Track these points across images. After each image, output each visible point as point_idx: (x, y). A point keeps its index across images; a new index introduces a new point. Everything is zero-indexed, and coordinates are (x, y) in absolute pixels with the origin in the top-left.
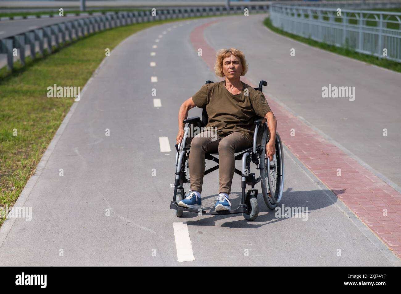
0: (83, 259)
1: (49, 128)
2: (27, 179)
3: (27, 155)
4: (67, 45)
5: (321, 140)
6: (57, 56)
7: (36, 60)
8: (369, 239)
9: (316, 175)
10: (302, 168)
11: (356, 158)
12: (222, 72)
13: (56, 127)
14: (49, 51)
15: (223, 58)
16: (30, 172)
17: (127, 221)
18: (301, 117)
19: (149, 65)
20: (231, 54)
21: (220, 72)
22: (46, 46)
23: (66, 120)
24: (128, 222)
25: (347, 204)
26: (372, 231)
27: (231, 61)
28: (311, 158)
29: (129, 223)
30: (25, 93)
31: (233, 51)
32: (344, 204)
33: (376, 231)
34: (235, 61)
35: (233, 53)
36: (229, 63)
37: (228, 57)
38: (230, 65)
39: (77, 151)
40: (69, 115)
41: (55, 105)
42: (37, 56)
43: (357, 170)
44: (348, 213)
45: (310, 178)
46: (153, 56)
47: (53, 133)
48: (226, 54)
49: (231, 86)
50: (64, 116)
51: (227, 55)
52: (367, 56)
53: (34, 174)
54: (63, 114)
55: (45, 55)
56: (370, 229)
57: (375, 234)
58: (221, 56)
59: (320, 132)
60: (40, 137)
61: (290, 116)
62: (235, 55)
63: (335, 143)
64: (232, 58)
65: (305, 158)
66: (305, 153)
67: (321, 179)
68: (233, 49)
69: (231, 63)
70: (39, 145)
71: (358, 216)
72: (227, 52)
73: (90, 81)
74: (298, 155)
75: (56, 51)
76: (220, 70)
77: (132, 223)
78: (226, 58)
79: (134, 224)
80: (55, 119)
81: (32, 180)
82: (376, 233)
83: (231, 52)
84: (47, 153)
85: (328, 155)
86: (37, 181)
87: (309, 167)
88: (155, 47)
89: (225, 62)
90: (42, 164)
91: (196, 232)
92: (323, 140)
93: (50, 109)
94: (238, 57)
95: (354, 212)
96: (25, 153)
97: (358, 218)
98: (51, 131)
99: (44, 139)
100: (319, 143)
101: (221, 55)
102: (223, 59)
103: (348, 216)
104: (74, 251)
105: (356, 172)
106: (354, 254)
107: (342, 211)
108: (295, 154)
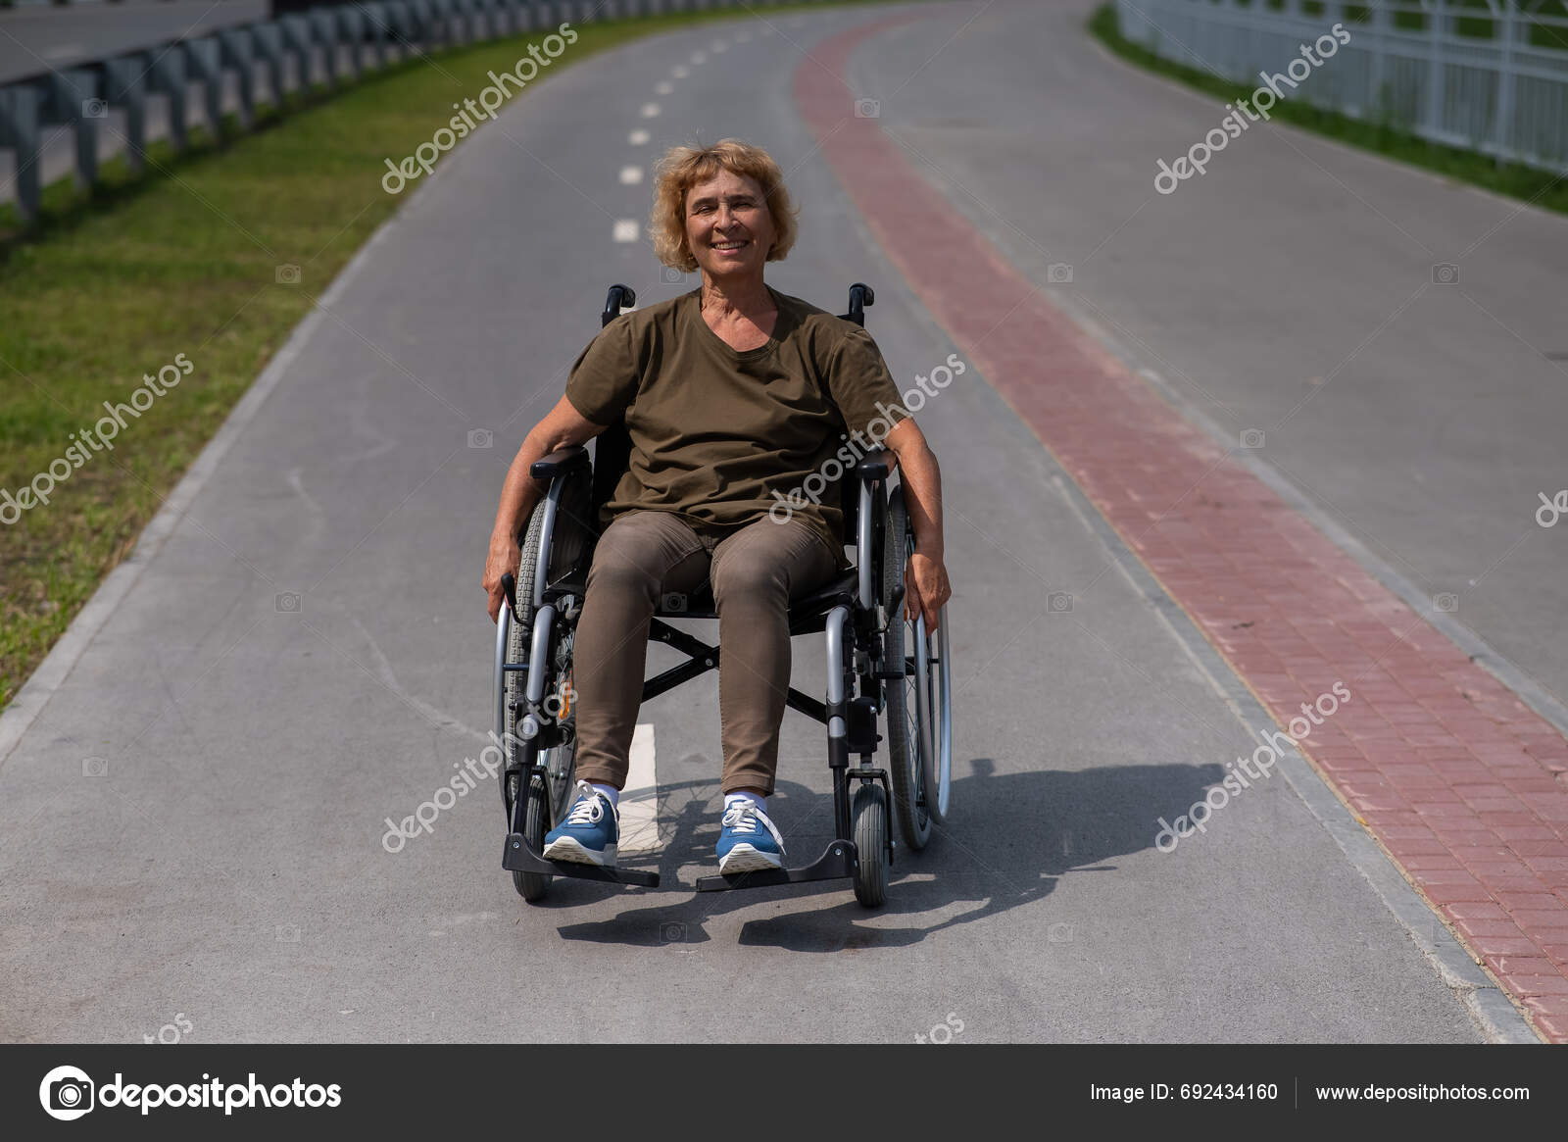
0: (264, 839)
1: (204, 399)
2: (100, 574)
3: (113, 494)
4: (314, 99)
5: (1203, 453)
6: (270, 140)
7: (189, 154)
8: (1295, 788)
9: (1160, 574)
10: (1114, 548)
11: (1321, 519)
12: (684, 248)
13: (232, 398)
14: (243, 121)
15: (684, 185)
16: (113, 549)
17: (439, 717)
18: (1151, 375)
19: (616, 176)
20: (717, 169)
21: (675, 249)
22: (230, 103)
23: (272, 374)
24: (446, 721)
25: (1246, 673)
26: (1312, 762)
27: (721, 199)
28: (1152, 516)
29: (448, 723)
30: (131, 273)
31: (726, 153)
32: (1236, 672)
33: (1325, 763)
34: (739, 197)
35: (727, 160)
36: (709, 206)
37: (707, 178)
38: (717, 213)
39: (295, 480)
40: (286, 356)
41: (238, 318)
42: (195, 140)
43: (1313, 560)
44: (1242, 704)
45: (1134, 585)
46: (639, 148)
47: (219, 418)
48: (695, 167)
49: (728, 310)
50: (268, 359)
51: (701, 171)
52: (1456, 153)
53: (126, 558)
54: (264, 351)
55: (226, 137)
56: (1307, 755)
57: (1321, 772)
58: (675, 179)
59: (1211, 427)
60: (167, 432)
61: (1112, 368)
62: (734, 170)
63: (1257, 467)
64: (724, 184)
65: (1132, 518)
66: (1136, 498)
67: (1172, 589)
68: (729, 145)
69: (723, 207)
70: (161, 458)
71: (1276, 712)
72: (700, 158)
73: (381, 236)
74: (1108, 506)
75: (269, 122)
76: (675, 242)
77: (457, 724)
78: (697, 187)
79: (464, 730)
80: (232, 369)
81: (122, 576)
82: (1324, 768)
83: (716, 156)
84: (187, 487)
85: (1218, 505)
86: (137, 581)
87: (1140, 547)
88: (651, 111)
89: (693, 203)
90: (163, 522)
91: (683, 757)
92: (1215, 454)
93: (218, 332)
94: (748, 178)
95: (1264, 699)
96: (106, 483)
97: (1274, 717)
98: (210, 409)
99: (180, 437)
100: (1196, 464)
101: (677, 174)
102: (683, 191)
103: (1237, 711)
104: (238, 813)
105: (1307, 565)
106: (1227, 834)
107: (1222, 693)
108: (1096, 503)
